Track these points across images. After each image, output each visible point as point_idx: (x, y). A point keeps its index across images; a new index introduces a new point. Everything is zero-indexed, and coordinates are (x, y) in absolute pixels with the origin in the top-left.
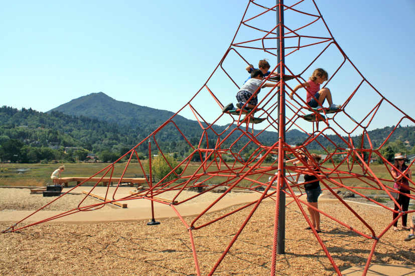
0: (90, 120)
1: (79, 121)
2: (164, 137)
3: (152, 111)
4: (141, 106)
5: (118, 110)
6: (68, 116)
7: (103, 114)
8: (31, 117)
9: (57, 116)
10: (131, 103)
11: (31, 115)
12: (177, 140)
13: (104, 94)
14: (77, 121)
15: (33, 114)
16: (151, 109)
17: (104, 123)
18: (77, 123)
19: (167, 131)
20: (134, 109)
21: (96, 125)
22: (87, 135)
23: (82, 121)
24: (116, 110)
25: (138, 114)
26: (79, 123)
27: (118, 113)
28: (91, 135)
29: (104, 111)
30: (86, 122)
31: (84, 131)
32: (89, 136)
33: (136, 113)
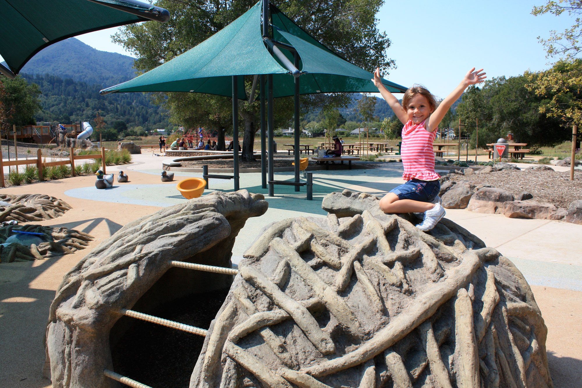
0: (62, 82)
1: (45, 83)
5: (100, 66)
7: (78, 72)
10: (121, 55)
13: (77, 40)
14: (42, 83)
17: (83, 85)
20: (124, 63)
21: (71, 88)
22: (59, 104)
23: (49, 83)
24: (98, 64)
25: (130, 71)
26: (45, 85)
27: (101, 70)
28: (65, 103)
29: (80, 66)
30: (55, 84)
31: (54, 98)
32: (62, 104)
33: (128, 68)
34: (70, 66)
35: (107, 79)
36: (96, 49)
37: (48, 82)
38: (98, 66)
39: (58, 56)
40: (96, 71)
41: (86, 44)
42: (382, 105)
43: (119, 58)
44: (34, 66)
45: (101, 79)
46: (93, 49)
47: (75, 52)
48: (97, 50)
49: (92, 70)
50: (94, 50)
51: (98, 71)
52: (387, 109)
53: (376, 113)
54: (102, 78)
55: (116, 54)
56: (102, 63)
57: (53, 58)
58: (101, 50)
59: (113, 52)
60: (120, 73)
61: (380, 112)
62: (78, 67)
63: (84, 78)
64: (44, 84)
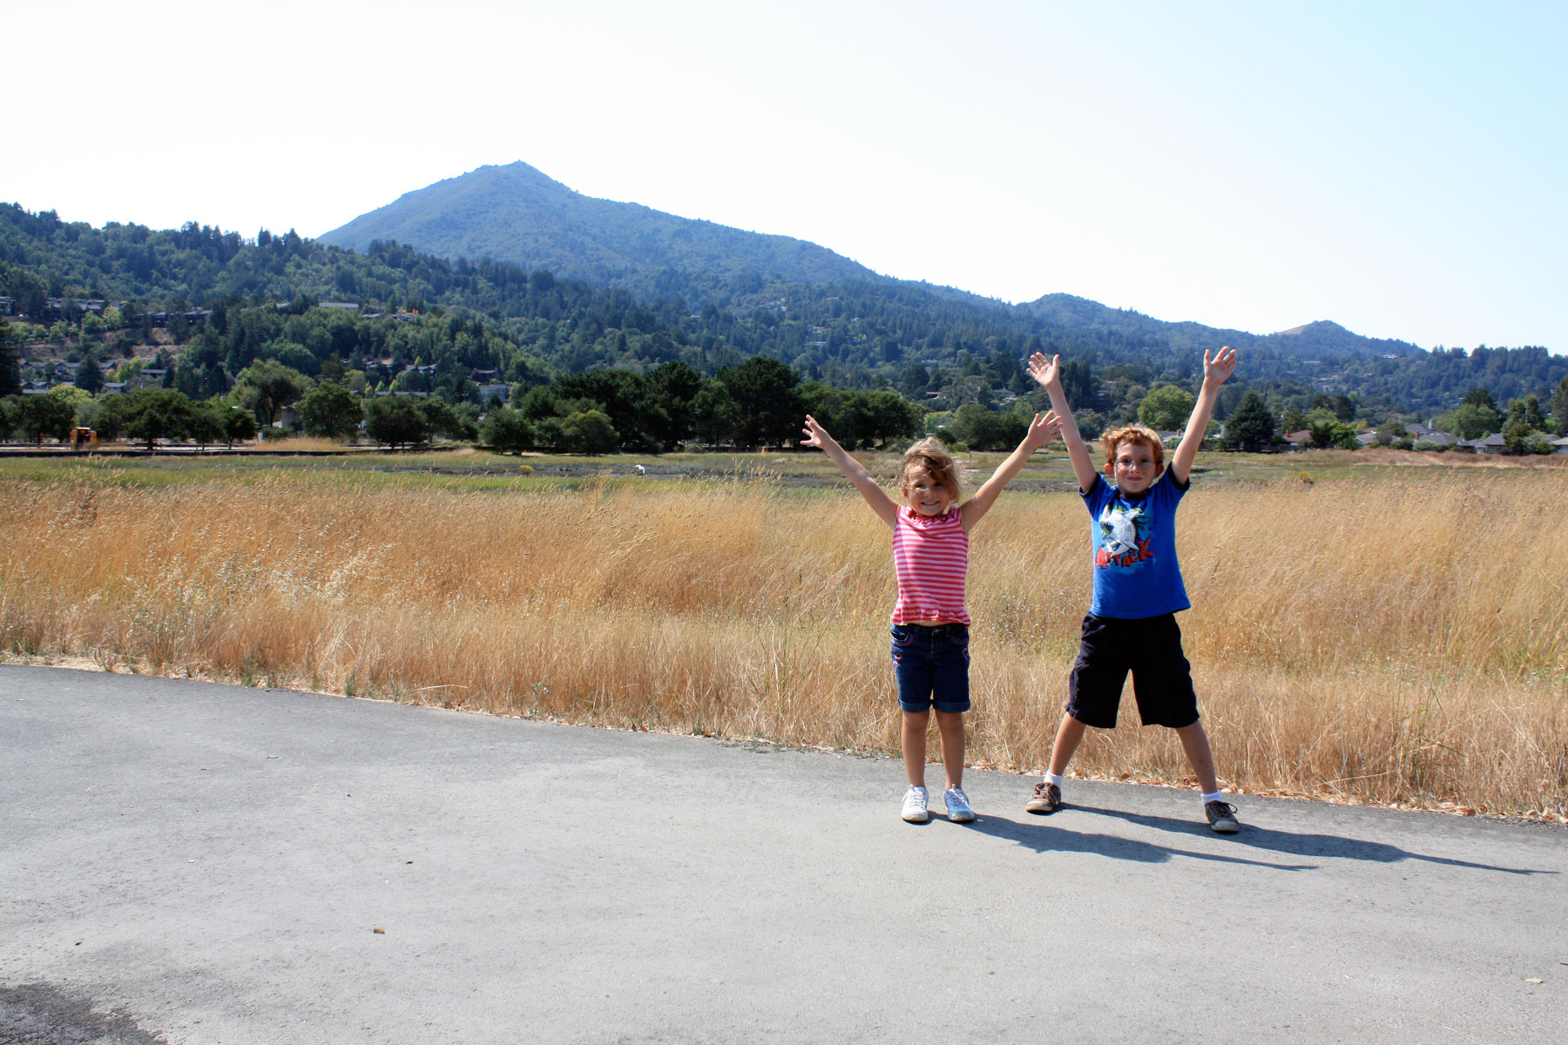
0: (524, 280)
1: (482, 283)
2: (816, 348)
3: (731, 241)
4: (686, 221)
5: (594, 238)
6: (434, 263)
8: (299, 266)
9: (394, 262)
10: (647, 209)
11: (296, 257)
12: (872, 363)
13: (531, 168)
14: (475, 284)
15: (304, 257)
16: (728, 230)
17: (579, 288)
18: (475, 291)
19: (824, 324)
20: (657, 231)
21: (550, 298)
22: (533, 340)
23: (491, 284)
24: (588, 235)
25: (677, 255)
26: (482, 289)
27: (598, 249)
28: (551, 338)
29: (541, 239)
30: (508, 285)
31: (516, 323)
32: (542, 341)
33: (670, 247)
34: (513, 240)
35: (619, 276)
36: (580, 192)
37: (490, 280)
38: (588, 240)
39: (482, 213)
40: (583, 253)
41: (554, 178)
42: (1438, 365)
43: (644, 217)
44: (421, 238)
45: (602, 276)
46: (572, 193)
47: (526, 200)
48: (582, 196)
49: (572, 250)
50: (575, 197)
51: (589, 253)
52: (1456, 376)
53: (1422, 389)
54: (605, 271)
55: (634, 206)
56: (596, 231)
57: (468, 216)
58: (594, 196)
59: (627, 201)
60: (648, 260)
61: (1434, 384)
62: (537, 241)
63: (557, 271)
64: (480, 286)
